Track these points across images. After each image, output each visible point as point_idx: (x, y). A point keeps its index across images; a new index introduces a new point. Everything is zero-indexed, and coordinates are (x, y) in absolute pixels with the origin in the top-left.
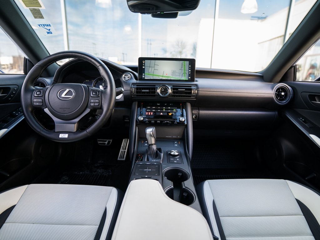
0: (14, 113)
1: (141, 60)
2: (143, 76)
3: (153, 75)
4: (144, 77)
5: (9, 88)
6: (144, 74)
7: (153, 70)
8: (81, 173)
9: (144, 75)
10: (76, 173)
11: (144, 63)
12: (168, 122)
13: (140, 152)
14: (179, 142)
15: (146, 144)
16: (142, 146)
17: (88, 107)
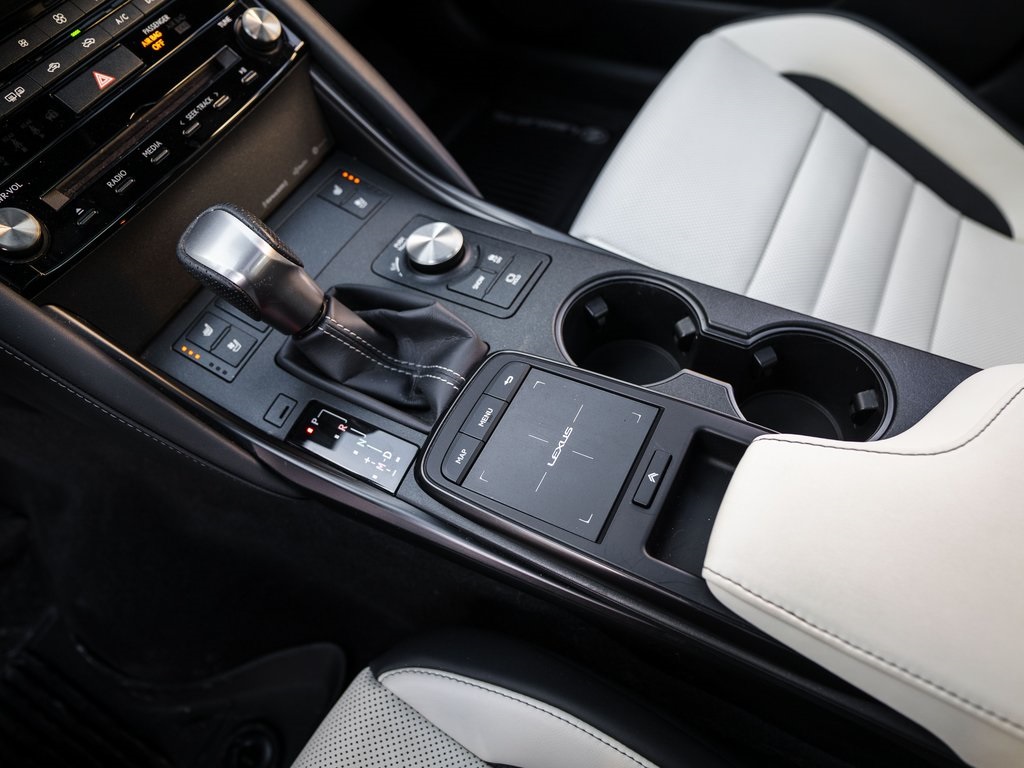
12: (209, 107)
13: (281, 417)
14: (345, 175)
15: (231, 346)
16: (225, 373)
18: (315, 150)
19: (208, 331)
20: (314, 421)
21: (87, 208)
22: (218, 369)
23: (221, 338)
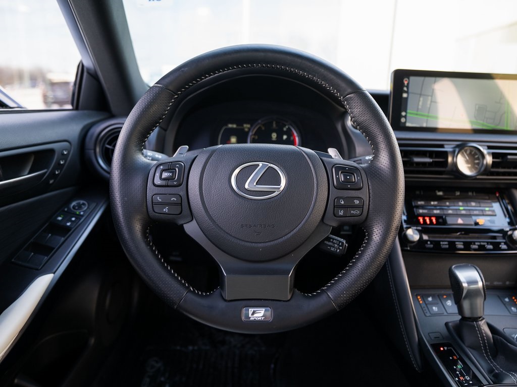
0: (60, 218)
1: (400, 77)
2: (403, 120)
3: (428, 116)
4: (405, 122)
5: (52, 151)
6: (403, 114)
7: (429, 102)
8: (191, 348)
9: (405, 117)
10: (178, 348)
11: (408, 84)
12: (484, 246)
13: (435, 338)
14: (514, 298)
15: (434, 308)
16: (426, 312)
17: (325, 221)
18: (507, 283)
19: (430, 299)
20: (446, 348)
21: (431, 243)
22: (425, 310)
23: (432, 304)
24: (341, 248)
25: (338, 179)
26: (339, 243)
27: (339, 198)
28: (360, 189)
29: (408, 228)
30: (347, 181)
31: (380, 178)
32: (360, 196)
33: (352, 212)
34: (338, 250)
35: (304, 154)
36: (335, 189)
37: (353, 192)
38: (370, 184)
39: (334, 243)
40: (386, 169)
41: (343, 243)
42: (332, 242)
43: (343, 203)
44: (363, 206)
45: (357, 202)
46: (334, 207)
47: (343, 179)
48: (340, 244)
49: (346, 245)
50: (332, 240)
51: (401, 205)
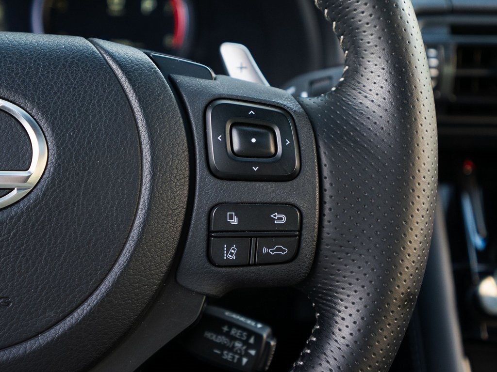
17: (184, 279)
24: (253, 352)
25: (222, 146)
26: (249, 337)
27: (223, 206)
28: (292, 176)
29: (484, 275)
30: (249, 153)
31: (355, 142)
32: (291, 200)
33: (265, 250)
34: (245, 360)
35: (114, 66)
36: (213, 180)
37: (269, 186)
38: (324, 160)
39: (233, 339)
40: (379, 112)
41: (259, 337)
42: (227, 335)
43: (235, 221)
44: (300, 231)
45: (280, 219)
46: (209, 236)
47: (236, 147)
48: (252, 341)
49: (268, 344)
50: (225, 329)
51: (422, 226)
